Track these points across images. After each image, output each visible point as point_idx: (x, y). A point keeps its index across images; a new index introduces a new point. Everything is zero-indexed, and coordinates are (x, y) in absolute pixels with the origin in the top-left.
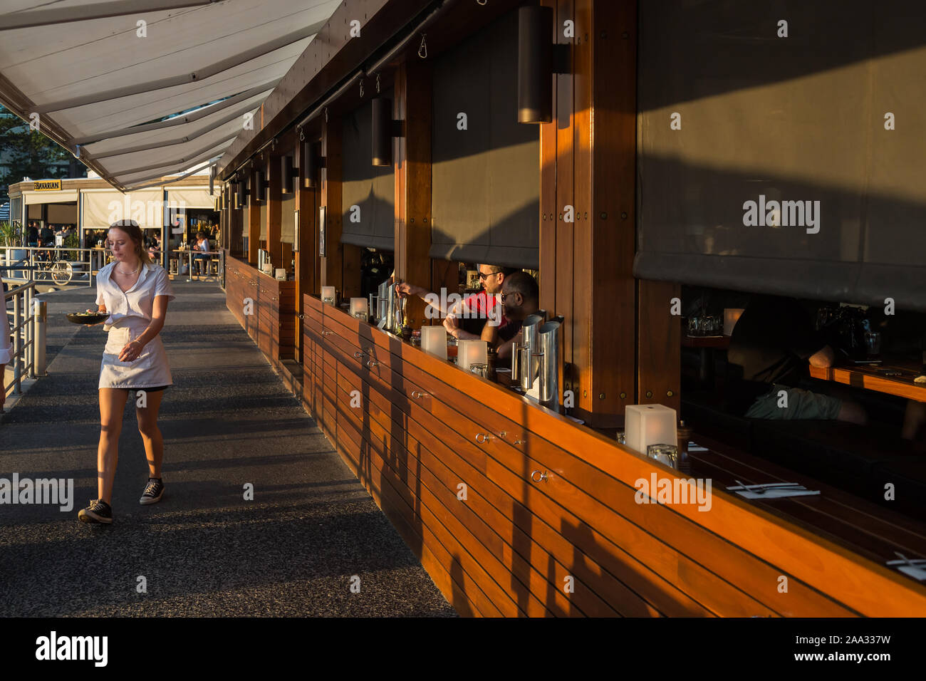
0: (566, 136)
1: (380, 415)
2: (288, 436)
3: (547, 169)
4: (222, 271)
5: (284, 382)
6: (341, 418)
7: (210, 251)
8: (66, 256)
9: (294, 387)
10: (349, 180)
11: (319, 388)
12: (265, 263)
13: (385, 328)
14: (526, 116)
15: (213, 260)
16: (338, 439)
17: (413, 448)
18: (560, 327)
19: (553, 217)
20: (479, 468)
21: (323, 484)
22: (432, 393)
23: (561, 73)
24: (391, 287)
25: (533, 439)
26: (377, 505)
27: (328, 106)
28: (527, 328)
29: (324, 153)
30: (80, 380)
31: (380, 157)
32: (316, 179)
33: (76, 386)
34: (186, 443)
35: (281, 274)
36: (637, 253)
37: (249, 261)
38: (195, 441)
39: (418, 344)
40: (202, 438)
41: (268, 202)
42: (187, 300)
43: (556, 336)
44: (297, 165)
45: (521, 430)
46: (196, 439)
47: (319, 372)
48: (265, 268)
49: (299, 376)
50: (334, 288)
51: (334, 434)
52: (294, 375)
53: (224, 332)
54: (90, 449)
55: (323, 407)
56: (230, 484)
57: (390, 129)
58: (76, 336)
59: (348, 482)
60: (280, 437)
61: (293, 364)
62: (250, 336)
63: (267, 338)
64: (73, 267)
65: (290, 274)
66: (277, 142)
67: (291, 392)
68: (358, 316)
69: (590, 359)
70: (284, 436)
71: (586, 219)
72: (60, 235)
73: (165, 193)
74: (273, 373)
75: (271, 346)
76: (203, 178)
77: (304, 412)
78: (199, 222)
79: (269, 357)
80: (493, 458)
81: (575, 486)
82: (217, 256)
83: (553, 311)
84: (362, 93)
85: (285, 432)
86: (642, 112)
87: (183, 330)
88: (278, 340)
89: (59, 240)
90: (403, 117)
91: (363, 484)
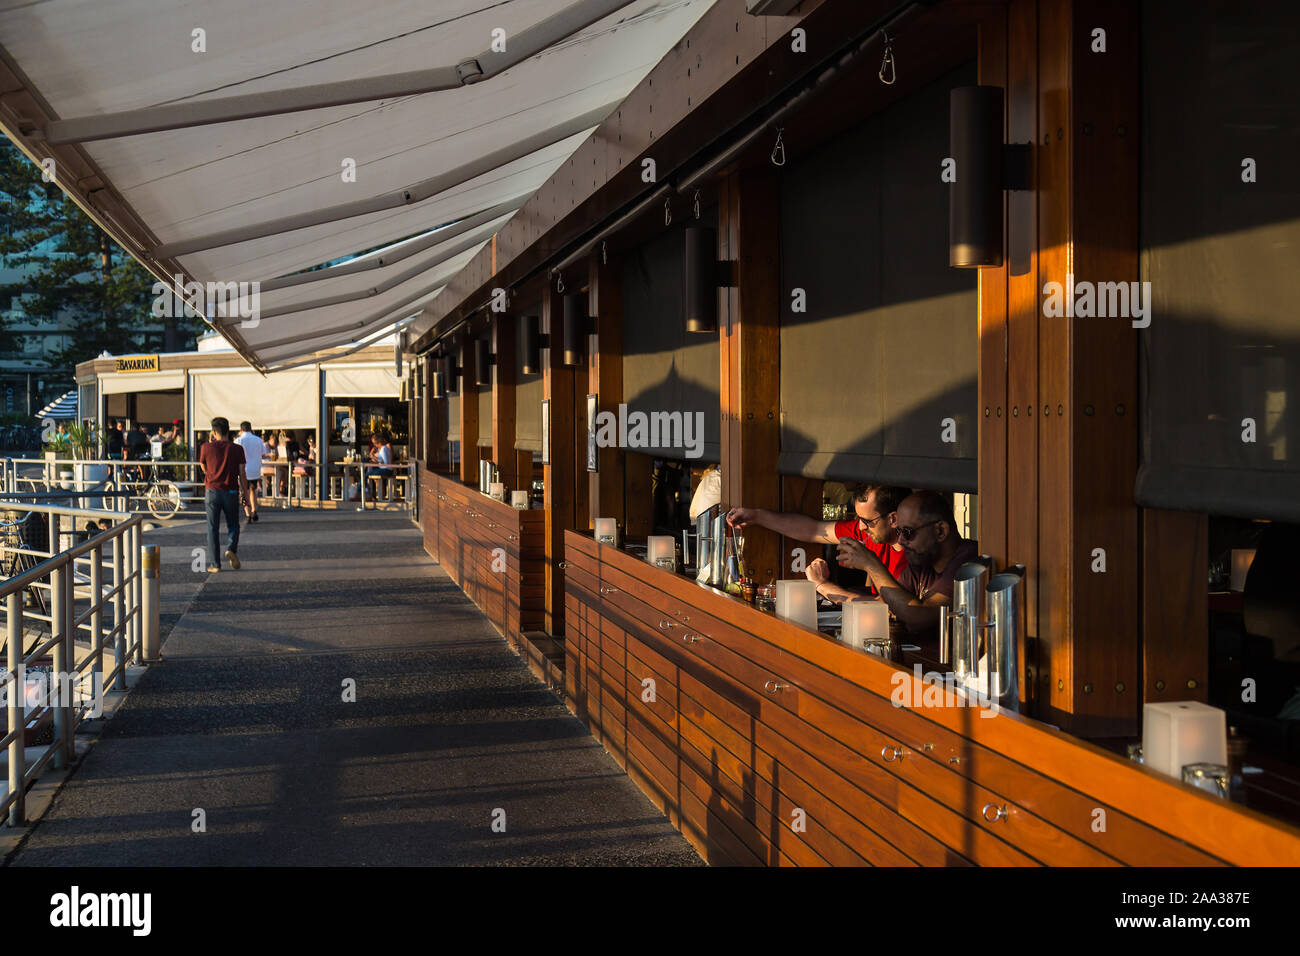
0: (1023, 288)
1: (705, 716)
2: (548, 750)
3: (990, 336)
4: (414, 494)
5: (529, 667)
6: (633, 721)
7: (393, 463)
8: (169, 474)
9: (548, 675)
10: (633, 352)
11: (593, 674)
12: (491, 481)
13: (710, 583)
14: (962, 256)
15: (397, 477)
16: (630, 755)
17: (766, 770)
18: (1020, 582)
19: (1002, 412)
20: (884, 799)
21: (610, 825)
22: (797, 683)
23: (1016, 189)
24: (717, 521)
25: (980, 756)
26: (701, 856)
27: (609, 238)
28: (962, 583)
29: (594, 310)
30: (213, 667)
31: (698, 318)
32: (581, 353)
33: (210, 676)
34: (392, 763)
35: (519, 498)
36: (1141, 468)
37: (462, 478)
38: (405, 761)
39: (771, 608)
40: (416, 755)
41: (495, 386)
42: (362, 540)
43: (1014, 596)
44: (546, 329)
45: (959, 741)
46: (406, 756)
47: (593, 651)
48: (493, 490)
49: (559, 657)
50: (614, 520)
51: (623, 747)
52: (547, 656)
53: (426, 590)
54: (245, 773)
55: (601, 704)
56: (469, 825)
57: (715, 274)
58: (198, 598)
59: (650, 821)
60: (536, 752)
61: (542, 638)
62: (468, 595)
63: (500, 599)
64: (182, 490)
65: (536, 498)
66: (514, 293)
67: (543, 682)
68: (661, 564)
69: (1070, 631)
70: (542, 751)
71: (1060, 415)
72: (156, 441)
73: (322, 374)
74: (511, 652)
75: (506, 611)
76: (385, 350)
77: (567, 712)
78: (373, 418)
79: (503, 628)
80: (909, 784)
81: (1056, 826)
82: (405, 472)
83: (1004, 557)
84: (668, 219)
85: (544, 744)
86: (1149, 250)
87: (362, 588)
88: (518, 601)
89: (157, 449)
90: (735, 256)
91: (674, 824)
